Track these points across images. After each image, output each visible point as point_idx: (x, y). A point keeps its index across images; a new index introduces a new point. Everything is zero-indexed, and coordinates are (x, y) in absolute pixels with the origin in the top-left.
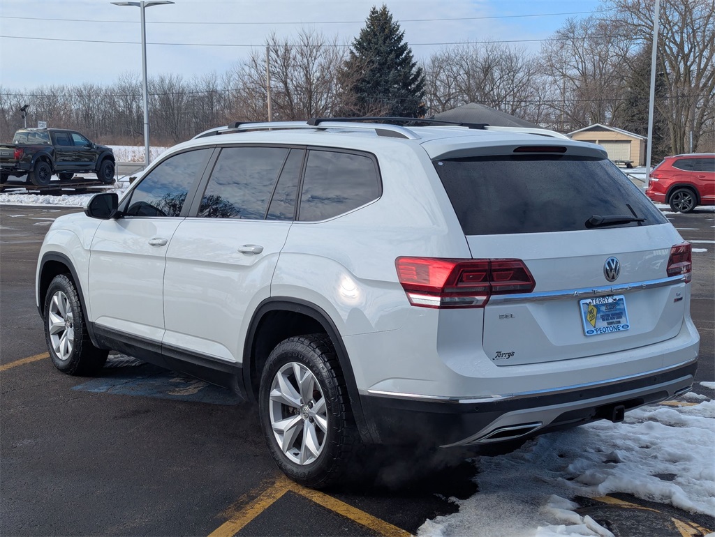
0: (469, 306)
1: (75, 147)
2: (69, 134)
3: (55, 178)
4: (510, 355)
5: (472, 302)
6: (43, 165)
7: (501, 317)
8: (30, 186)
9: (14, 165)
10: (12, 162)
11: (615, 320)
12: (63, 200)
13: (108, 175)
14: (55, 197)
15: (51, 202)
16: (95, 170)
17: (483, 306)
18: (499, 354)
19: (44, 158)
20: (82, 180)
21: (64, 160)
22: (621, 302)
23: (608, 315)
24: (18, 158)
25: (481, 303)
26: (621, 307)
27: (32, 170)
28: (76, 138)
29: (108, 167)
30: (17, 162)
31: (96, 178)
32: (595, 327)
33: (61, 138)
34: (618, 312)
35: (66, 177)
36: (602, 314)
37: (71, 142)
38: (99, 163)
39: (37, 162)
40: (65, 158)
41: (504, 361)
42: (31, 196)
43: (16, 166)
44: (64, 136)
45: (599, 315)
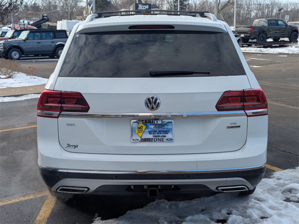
0: (50, 116)
1: (279, 27)
2: (277, 21)
3: (270, 40)
4: (76, 147)
5: (52, 114)
6: (262, 34)
7: (68, 125)
8: (257, 44)
9: (249, 35)
10: (249, 34)
11: (161, 135)
12: (268, 50)
13: (294, 39)
14: (265, 49)
15: (262, 51)
16: (288, 36)
17: (57, 117)
18: (69, 145)
19: (264, 32)
20: (284, 41)
21: (276, 32)
22: (171, 124)
23: (156, 131)
24: (251, 32)
25: (57, 116)
26: (170, 127)
27: (257, 37)
28: (280, 22)
29: (295, 35)
30: (251, 34)
31: (289, 40)
32: (141, 137)
33: (273, 23)
34: (165, 130)
35: (276, 40)
36: (149, 130)
37: (277, 24)
38: (290, 33)
39: (259, 34)
40: (277, 32)
41: (72, 149)
42: (255, 48)
43: (250, 35)
44: (274, 22)
45: (147, 131)
